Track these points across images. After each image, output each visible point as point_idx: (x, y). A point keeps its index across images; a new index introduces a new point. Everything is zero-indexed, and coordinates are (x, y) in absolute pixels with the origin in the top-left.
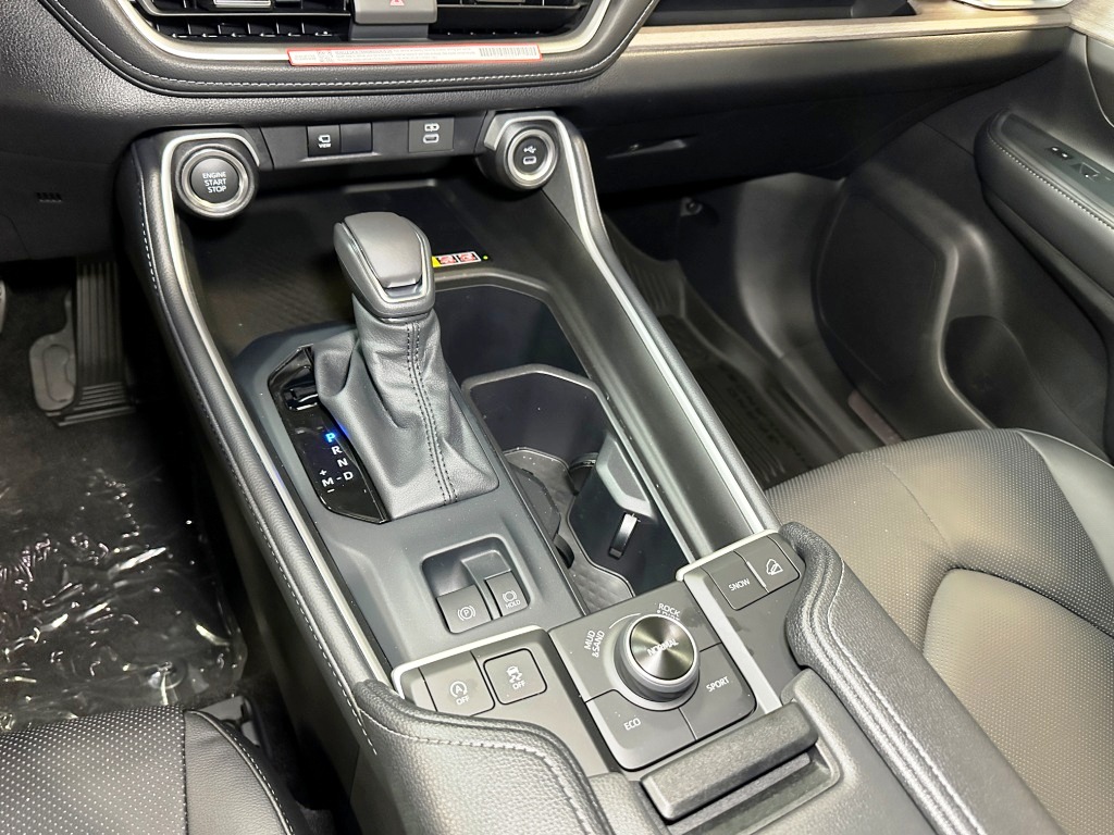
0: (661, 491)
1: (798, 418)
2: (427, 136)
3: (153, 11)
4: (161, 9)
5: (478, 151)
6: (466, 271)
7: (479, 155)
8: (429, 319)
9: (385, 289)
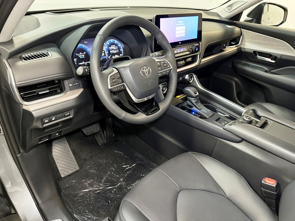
0: (228, 113)
7: (185, 80)
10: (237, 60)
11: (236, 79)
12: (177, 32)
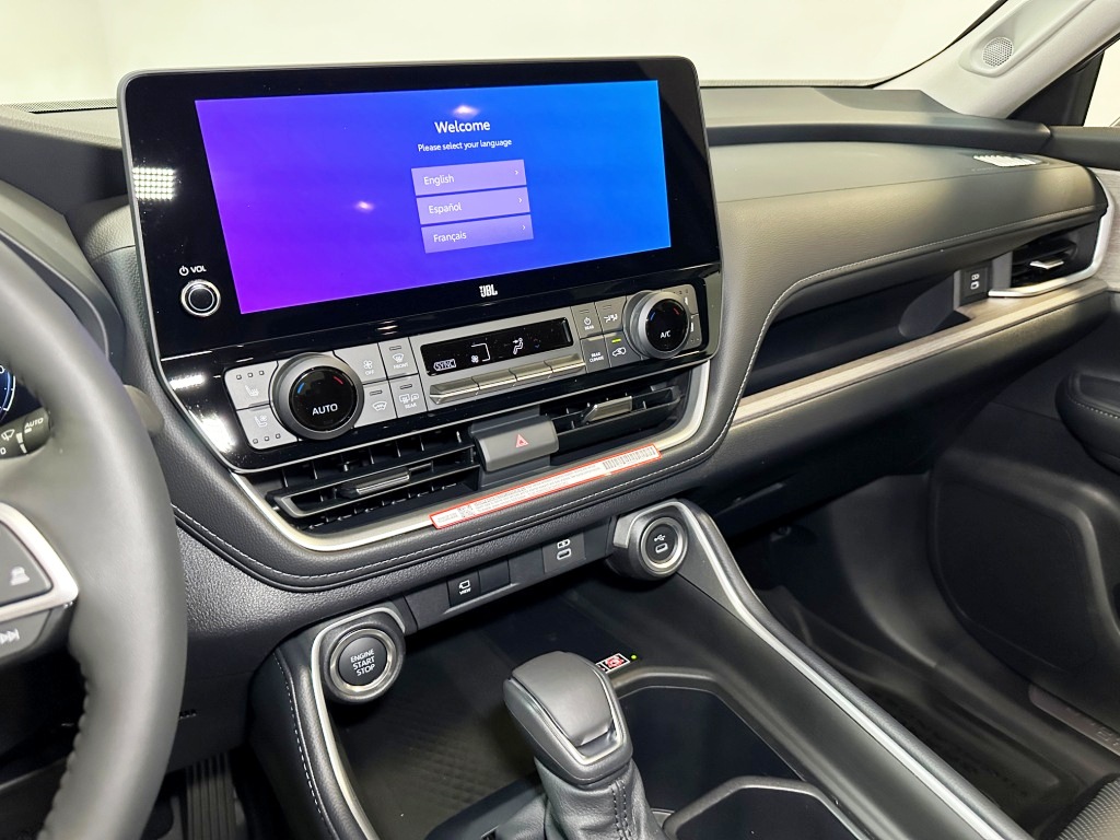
1: (987, 735)
2: (560, 553)
3: (298, 514)
4: (303, 509)
5: (608, 552)
6: (619, 678)
7: (610, 556)
8: (630, 770)
9: (578, 747)
10: (1090, 373)
11: (1098, 496)
12: (429, 211)
